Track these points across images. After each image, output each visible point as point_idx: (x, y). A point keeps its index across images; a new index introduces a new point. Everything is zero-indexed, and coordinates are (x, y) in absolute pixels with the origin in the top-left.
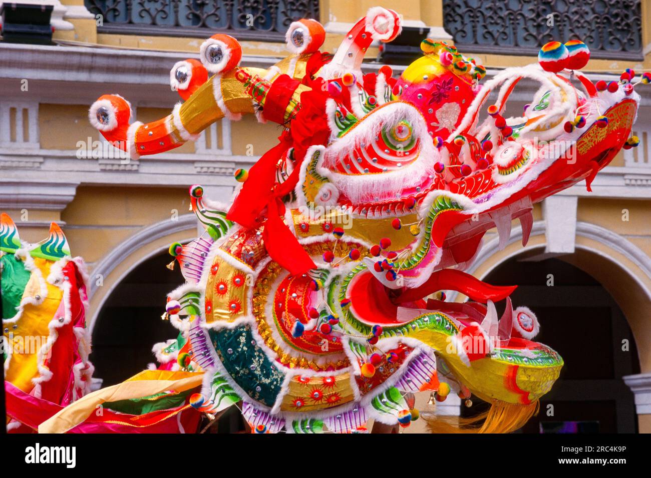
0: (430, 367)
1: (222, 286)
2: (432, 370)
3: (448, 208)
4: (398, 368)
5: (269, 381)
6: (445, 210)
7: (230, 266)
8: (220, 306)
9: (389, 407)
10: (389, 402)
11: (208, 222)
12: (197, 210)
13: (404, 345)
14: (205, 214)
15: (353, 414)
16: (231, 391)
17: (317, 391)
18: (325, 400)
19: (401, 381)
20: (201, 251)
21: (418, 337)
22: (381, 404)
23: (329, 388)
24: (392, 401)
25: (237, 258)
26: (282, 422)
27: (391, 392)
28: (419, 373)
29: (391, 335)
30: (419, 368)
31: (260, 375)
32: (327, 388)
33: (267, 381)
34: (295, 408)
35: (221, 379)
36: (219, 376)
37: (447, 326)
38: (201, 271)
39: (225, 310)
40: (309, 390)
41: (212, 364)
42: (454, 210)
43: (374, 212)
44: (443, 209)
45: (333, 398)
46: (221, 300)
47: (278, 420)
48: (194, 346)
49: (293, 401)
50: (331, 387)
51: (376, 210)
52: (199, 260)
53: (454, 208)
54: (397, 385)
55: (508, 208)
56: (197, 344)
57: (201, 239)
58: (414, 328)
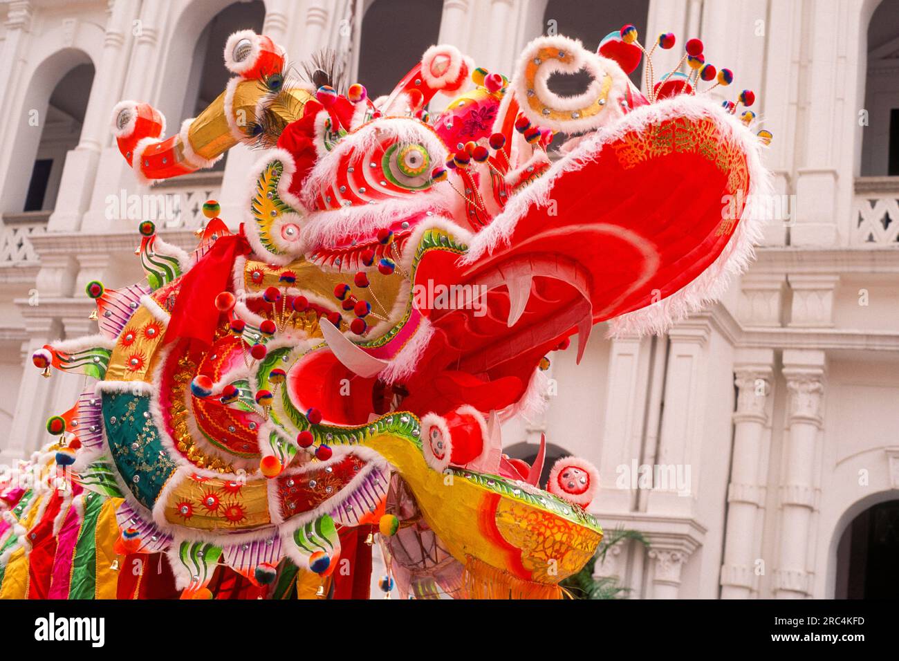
0: (380, 489)
1: (130, 336)
2: (381, 494)
3: (435, 245)
4: (339, 488)
5: (151, 469)
6: (430, 249)
7: (148, 311)
8: (118, 361)
9: (315, 543)
10: (316, 536)
11: (152, 268)
12: (144, 253)
13: (356, 457)
14: (152, 258)
15: (265, 547)
16: (113, 484)
17: (213, 496)
18: (222, 512)
19: (339, 508)
20: (132, 301)
21: (376, 447)
22: (306, 538)
23: (231, 494)
24: (321, 536)
25: (160, 303)
26: (168, 541)
27: (323, 522)
28: (364, 498)
29: (342, 442)
30: (366, 490)
31: (141, 459)
32: (228, 495)
33: (149, 469)
34: (179, 516)
35: (104, 466)
36: (104, 462)
37: (416, 431)
38: (123, 325)
39: (122, 365)
40: (202, 491)
41: (100, 445)
42: (441, 248)
43: (349, 262)
44: (428, 248)
45: (234, 512)
46: (123, 353)
47: (164, 536)
48: (81, 415)
49: (177, 504)
50: (233, 494)
51: (351, 259)
52: (125, 311)
53: (442, 246)
54: (333, 514)
55: (529, 266)
56: (87, 415)
57: (136, 286)
58: (372, 433)
